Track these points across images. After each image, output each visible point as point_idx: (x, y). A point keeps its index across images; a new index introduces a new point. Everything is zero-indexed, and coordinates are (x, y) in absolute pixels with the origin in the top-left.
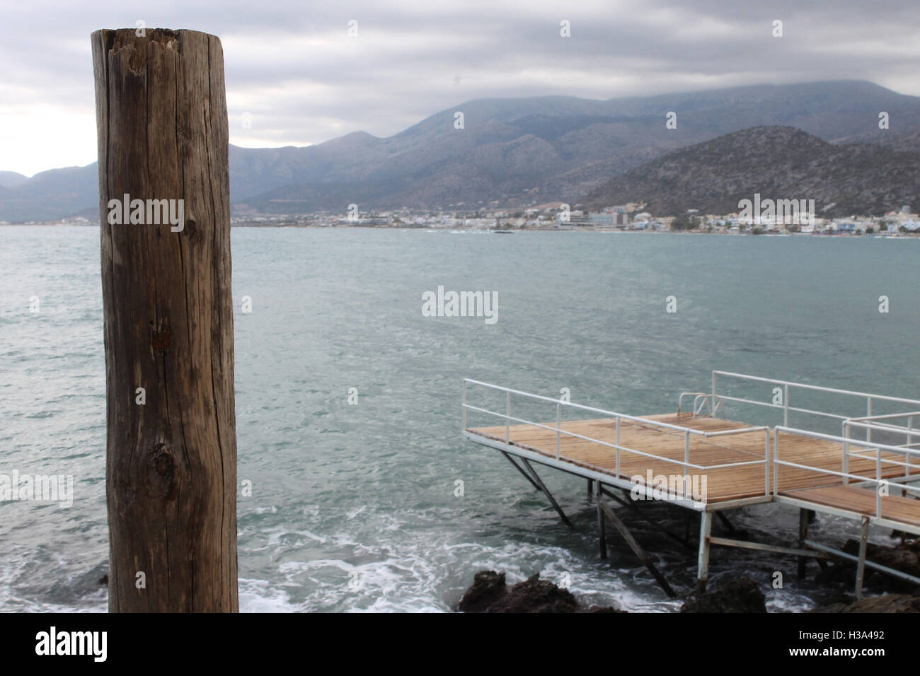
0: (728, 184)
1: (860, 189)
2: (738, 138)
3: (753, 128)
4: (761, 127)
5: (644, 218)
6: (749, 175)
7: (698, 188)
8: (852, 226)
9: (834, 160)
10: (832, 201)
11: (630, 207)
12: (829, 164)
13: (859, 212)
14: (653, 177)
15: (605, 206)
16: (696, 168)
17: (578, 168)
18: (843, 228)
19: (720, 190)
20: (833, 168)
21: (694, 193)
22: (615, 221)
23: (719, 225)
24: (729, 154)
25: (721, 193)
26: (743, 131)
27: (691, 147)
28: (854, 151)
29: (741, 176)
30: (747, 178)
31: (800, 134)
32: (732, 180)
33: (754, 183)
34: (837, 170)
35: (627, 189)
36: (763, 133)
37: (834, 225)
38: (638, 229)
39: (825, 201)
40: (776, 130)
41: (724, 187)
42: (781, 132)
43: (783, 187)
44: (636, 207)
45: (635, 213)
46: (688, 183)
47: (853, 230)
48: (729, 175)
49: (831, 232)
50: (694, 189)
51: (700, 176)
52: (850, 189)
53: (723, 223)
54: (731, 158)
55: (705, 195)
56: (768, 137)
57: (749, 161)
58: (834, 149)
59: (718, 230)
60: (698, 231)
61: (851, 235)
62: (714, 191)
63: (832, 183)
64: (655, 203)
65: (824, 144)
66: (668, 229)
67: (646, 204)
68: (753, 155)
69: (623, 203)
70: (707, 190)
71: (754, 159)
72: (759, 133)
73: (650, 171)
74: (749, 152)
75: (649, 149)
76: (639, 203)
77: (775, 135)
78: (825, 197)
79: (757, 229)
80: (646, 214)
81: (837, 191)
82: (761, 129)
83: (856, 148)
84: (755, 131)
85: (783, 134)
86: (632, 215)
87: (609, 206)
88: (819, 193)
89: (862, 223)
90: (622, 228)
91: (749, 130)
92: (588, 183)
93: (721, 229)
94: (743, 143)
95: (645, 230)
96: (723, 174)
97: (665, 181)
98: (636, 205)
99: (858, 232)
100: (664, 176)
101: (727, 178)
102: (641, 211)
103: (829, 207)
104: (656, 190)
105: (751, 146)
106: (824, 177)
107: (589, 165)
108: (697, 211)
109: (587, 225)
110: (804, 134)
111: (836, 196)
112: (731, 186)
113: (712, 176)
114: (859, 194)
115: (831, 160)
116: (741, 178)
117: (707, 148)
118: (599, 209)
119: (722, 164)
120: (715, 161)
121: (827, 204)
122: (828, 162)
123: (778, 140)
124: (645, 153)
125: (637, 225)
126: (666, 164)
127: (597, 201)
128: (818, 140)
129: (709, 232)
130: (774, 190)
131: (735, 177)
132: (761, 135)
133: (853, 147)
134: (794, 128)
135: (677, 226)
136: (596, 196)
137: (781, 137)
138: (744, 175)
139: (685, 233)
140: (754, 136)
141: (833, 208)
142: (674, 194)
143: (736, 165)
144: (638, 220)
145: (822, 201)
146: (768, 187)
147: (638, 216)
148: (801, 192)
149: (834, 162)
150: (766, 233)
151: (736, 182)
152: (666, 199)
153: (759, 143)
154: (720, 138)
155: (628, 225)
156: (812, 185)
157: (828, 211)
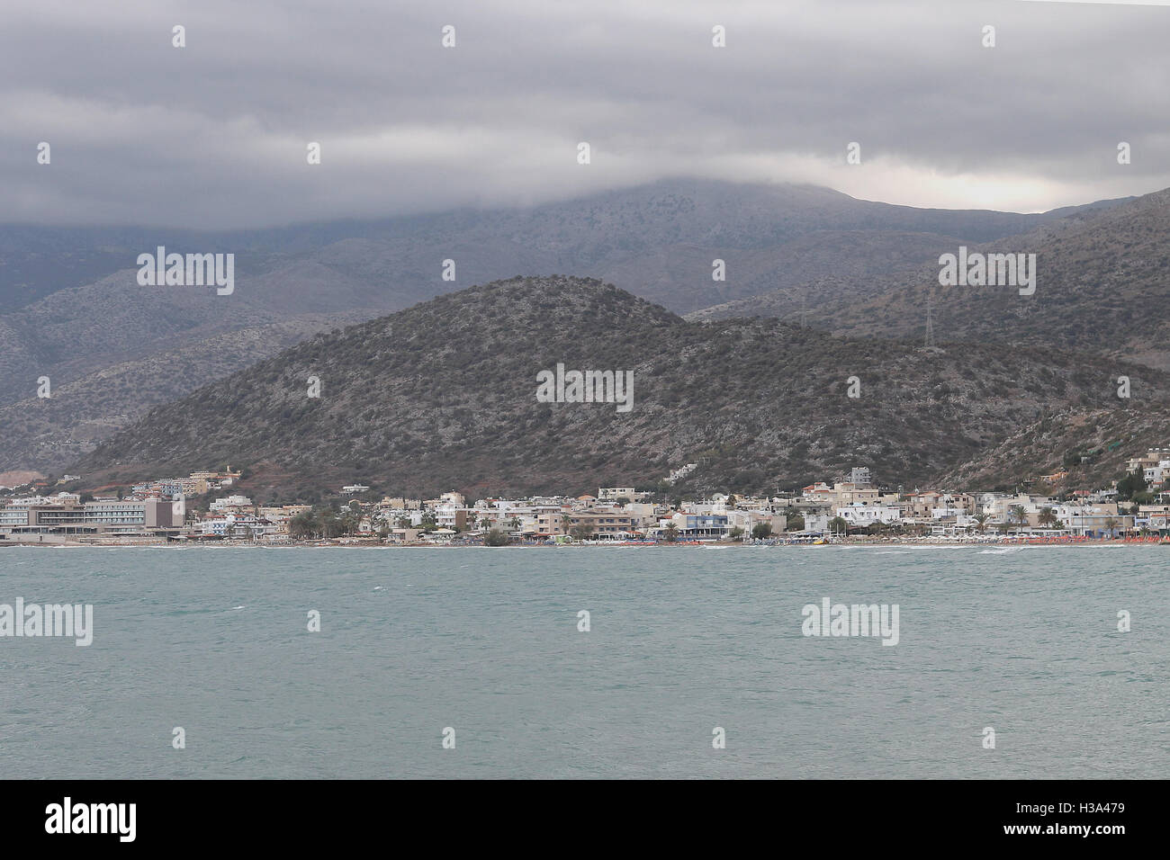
0: (440, 422)
1: (753, 429)
2: (465, 306)
3: (501, 283)
4: (519, 278)
5: (228, 508)
6: (491, 398)
7: (368, 431)
8: (724, 519)
9: (692, 360)
10: (687, 458)
11: (200, 481)
12: (680, 369)
13: (742, 485)
14: (257, 405)
15: (136, 479)
16: (361, 381)
17: (76, 385)
18: (700, 526)
19: (420, 435)
20: (690, 380)
21: (359, 442)
22: (152, 519)
23: (406, 523)
24: (442, 346)
25: (421, 443)
26: (474, 289)
27: (349, 329)
28: (738, 337)
29: (470, 401)
30: (488, 406)
31: (614, 296)
32: (450, 411)
33: (504, 418)
34: (699, 384)
35: (194, 435)
36: (524, 294)
37: (679, 521)
38: (210, 538)
39: (670, 461)
40: (557, 286)
41: (430, 429)
42: (567, 291)
43: (572, 427)
44: (216, 481)
45: (211, 496)
46: (341, 418)
47: (724, 532)
48: (443, 400)
49: (671, 536)
50: (356, 434)
51: (371, 401)
52: (729, 428)
53: (416, 517)
54: (447, 356)
55: (385, 447)
56: (535, 303)
57: (489, 361)
58: (691, 333)
59: (402, 536)
60: (355, 540)
61: (719, 542)
62: (407, 437)
63: (686, 414)
64: (262, 469)
65: (669, 319)
66: (285, 537)
67: (238, 474)
68: (499, 348)
69: (182, 472)
70: (389, 436)
71: (503, 359)
72: (515, 295)
73: (250, 387)
74: (491, 341)
75: (254, 335)
76: (223, 470)
77: (552, 300)
78: (670, 451)
79: (495, 533)
80: (238, 500)
81: (700, 434)
82: (518, 285)
83: (744, 330)
84: (503, 289)
85: (573, 298)
86: (200, 504)
87: (148, 480)
88: (658, 438)
89: (748, 513)
90: (171, 537)
91: (491, 288)
92: (99, 422)
93: (411, 534)
94: (477, 319)
95: (226, 541)
96: (428, 394)
97: (287, 415)
98: (213, 475)
99: (736, 535)
100: (284, 404)
101: (439, 405)
102: (227, 492)
103: (680, 473)
104: (265, 437)
105: (496, 327)
106: (671, 401)
107: (103, 374)
108: (364, 489)
109: (79, 530)
110: (624, 296)
111: (698, 446)
112: (447, 425)
113: (403, 400)
114: (751, 441)
115: (684, 359)
116: (472, 405)
117: (389, 331)
118: (120, 489)
119: (425, 371)
120: (408, 365)
121: (675, 466)
122: (678, 364)
123: (559, 311)
124: (242, 346)
125: (208, 527)
126: (288, 372)
127: (118, 466)
128: (658, 311)
129: (382, 543)
130: (550, 434)
131: (458, 403)
132: (518, 299)
133: (734, 328)
134: (596, 283)
135: (304, 528)
136: (117, 454)
137: (568, 303)
138: (480, 399)
139: (323, 546)
140: (503, 301)
141: (690, 476)
142: (306, 448)
143: (459, 372)
144: (216, 515)
145: (666, 458)
146: (535, 427)
147: (218, 504)
148: (614, 439)
149: (693, 365)
150: (517, 541)
151: (458, 415)
152: (288, 459)
153: (515, 318)
154: (420, 307)
155: (188, 527)
156: (642, 421)
157: (679, 482)
